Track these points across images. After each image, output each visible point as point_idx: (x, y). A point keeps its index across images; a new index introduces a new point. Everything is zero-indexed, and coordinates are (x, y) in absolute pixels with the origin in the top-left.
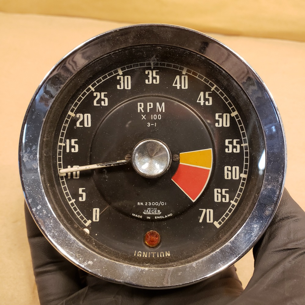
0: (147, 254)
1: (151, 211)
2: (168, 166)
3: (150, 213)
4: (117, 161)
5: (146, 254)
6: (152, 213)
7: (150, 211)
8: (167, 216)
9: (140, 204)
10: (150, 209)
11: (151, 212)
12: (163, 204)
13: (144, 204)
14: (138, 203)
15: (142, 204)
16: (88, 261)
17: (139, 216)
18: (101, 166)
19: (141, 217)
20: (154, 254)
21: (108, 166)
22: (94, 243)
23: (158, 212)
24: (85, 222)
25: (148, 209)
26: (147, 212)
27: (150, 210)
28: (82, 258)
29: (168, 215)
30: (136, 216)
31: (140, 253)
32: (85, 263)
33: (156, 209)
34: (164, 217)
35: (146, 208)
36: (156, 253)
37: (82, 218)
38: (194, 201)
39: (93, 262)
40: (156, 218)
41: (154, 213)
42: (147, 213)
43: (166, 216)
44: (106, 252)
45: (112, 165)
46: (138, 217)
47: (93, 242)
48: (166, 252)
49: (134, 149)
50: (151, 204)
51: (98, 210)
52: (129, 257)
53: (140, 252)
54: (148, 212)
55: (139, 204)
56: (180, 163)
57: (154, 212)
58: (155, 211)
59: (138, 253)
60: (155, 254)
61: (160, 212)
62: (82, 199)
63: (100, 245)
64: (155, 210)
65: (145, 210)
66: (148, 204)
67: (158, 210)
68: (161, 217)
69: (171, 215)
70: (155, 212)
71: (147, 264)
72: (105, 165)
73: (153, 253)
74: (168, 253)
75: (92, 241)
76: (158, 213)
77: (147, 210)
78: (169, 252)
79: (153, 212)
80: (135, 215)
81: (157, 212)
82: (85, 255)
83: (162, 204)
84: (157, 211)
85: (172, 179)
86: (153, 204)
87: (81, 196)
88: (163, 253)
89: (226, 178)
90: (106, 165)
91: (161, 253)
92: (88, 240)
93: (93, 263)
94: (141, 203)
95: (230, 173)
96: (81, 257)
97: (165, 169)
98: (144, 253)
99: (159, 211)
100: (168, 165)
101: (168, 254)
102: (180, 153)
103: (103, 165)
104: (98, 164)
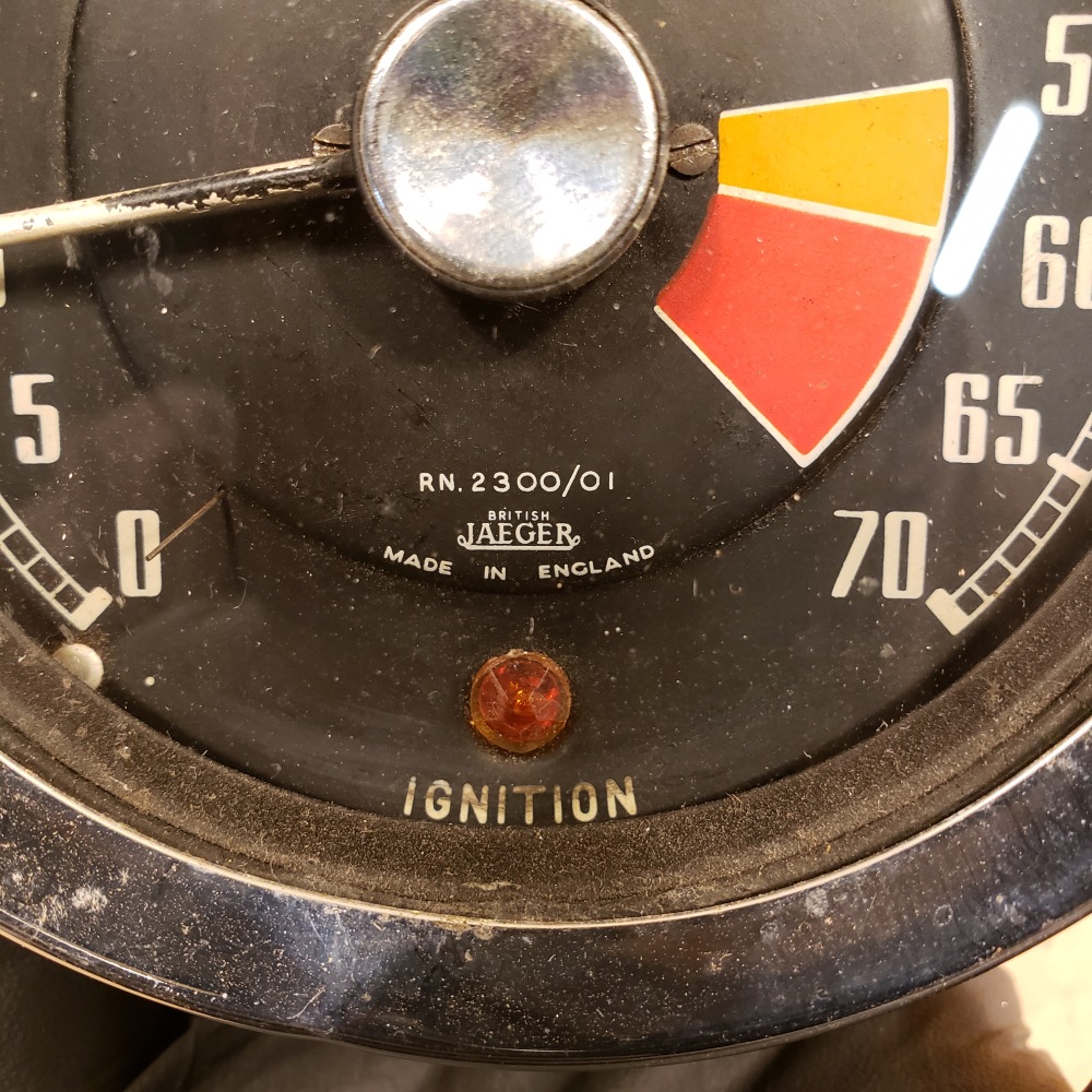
0: (484, 800)
1: (513, 530)
2: (638, 200)
3: (501, 545)
4: (253, 170)
5: (479, 796)
6: (516, 543)
7: (502, 533)
8: (621, 561)
9: (436, 483)
10: (502, 515)
11: (511, 537)
12: (590, 481)
13: (464, 481)
14: (422, 475)
15: (451, 487)
16: (73, 890)
17: (430, 565)
18: (134, 206)
19: (444, 568)
20: (529, 798)
21: (183, 205)
22: (125, 752)
23: (560, 532)
24: (70, 599)
25: (492, 515)
26: (481, 536)
27: (501, 525)
28: (25, 874)
29: (626, 556)
30: (413, 560)
31: (440, 793)
32: (54, 900)
33: (545, 515)
34: (600, 564)
35: (475, 508)
36: (542, 789)
37: (49, 578)
38: (804, 460)
39: (105, 892)
40: (543, 571)
41: (534, 543)
42: (486, 542)
43: (612, 564)
44: (210, 808)
45: (214, 199)
46: (426, 568)
47: (120, 738)
48: (611, 786)
49: (374, 66)
50: (512, 481)
51: (151, 519)
52: (369, 836)
53: (442, 784)
54: (490, 536)
55: (425, 481)
56: (723, 190)
57: (532, 534)
58: (536, 529)
59: (431, 790)
60: (536, 796)
61: (572, 535)
62: (39, 451)
63: (163, 762)
64: (535, 524)
65: (471, 525)
66: (490, 482)
67: (559, 526)
68: (580, 569)
69: (646, 552)
70: (541, 533)
71: (487, 881)
72: (159, 201)
73: (529, 792)
74: (624, 791)
75: (114, 732)
76: (560, 541)
77: (486, 526)
78: (629, 783)
79: (526, 537)
80: (405, 558)
81: (553, 537)
82: (47, 846)
83: (588, 480)
84: (554, 531)
85: (657, 309)
86: (527, 481)
87: (31, 426)
88: (590, 788)
89: (1029, 297)
90: (170, 202)
91: (578, 788)
92: (82, 732)
93: (112, 901)
94: (442, 477)
95: (1057, 264)
96: (21, 865)
97: (622, 226)
98: (468, 790)
99: (564, 530)
100: (641, 189)
101: (621, 798)
102: (724, 115)
103: (147, 204)
104: (113, 196)
